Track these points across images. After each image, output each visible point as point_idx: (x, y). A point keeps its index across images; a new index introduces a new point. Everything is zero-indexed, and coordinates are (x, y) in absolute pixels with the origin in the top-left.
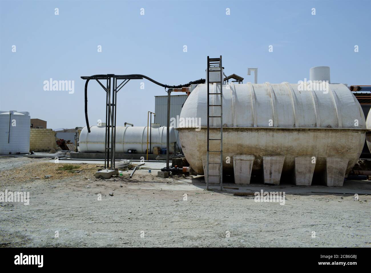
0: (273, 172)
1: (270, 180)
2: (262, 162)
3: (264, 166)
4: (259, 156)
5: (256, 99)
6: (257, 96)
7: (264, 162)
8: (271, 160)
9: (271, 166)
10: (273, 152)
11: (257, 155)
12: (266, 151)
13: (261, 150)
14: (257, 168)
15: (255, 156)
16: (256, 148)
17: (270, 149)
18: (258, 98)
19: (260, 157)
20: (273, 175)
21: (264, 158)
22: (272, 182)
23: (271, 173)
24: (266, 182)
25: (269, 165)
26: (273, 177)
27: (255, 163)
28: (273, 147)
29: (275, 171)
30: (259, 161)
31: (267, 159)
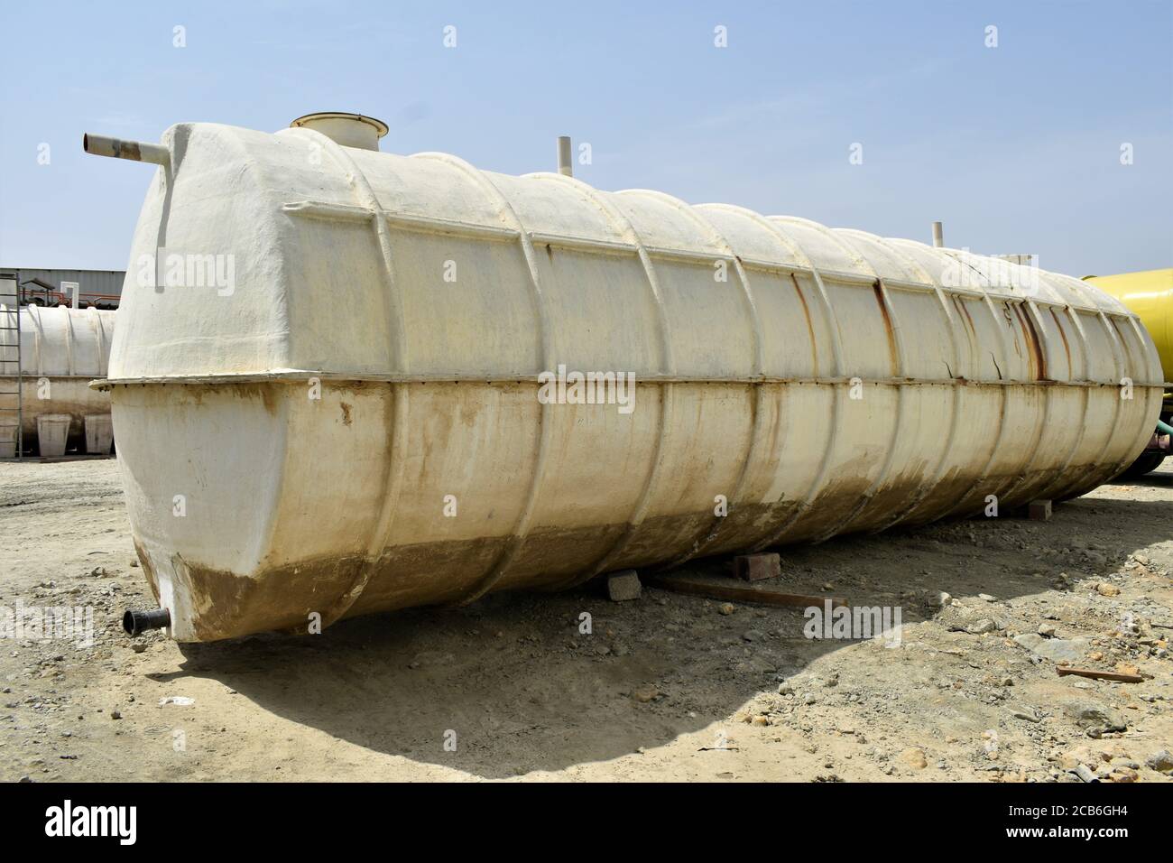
0: (100, 436)
1: (96, 448)
2: (83, 424)
3: (87, 428)
4: (79, 415)
5: (73, 335)
6: (75, 331)
7: (86, 423)
8: (97, 420)
9: (97, 429)
10: (99, 409)
11: (76, 414)
12: (88, 407)
13: (81, 407)
14: (76, 433)
15: (73, 416)
16: (75, 405)
17: (95, 405)
18: (76, 334)
19: (79, 417)
20: (99, 440)
21: (86, 418)
22: (99, 451)
23: (97, 439)
24: (89, 451)
25: (94, 428)
26: (100, 444)
27: (73, 426)
28: (99, 403)
29: (103, 436)
30: (79, 422)
31: (90, 419)
